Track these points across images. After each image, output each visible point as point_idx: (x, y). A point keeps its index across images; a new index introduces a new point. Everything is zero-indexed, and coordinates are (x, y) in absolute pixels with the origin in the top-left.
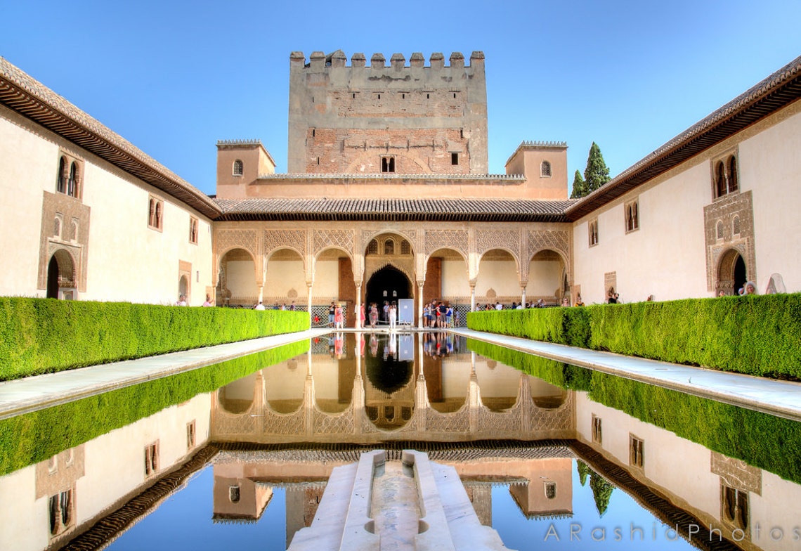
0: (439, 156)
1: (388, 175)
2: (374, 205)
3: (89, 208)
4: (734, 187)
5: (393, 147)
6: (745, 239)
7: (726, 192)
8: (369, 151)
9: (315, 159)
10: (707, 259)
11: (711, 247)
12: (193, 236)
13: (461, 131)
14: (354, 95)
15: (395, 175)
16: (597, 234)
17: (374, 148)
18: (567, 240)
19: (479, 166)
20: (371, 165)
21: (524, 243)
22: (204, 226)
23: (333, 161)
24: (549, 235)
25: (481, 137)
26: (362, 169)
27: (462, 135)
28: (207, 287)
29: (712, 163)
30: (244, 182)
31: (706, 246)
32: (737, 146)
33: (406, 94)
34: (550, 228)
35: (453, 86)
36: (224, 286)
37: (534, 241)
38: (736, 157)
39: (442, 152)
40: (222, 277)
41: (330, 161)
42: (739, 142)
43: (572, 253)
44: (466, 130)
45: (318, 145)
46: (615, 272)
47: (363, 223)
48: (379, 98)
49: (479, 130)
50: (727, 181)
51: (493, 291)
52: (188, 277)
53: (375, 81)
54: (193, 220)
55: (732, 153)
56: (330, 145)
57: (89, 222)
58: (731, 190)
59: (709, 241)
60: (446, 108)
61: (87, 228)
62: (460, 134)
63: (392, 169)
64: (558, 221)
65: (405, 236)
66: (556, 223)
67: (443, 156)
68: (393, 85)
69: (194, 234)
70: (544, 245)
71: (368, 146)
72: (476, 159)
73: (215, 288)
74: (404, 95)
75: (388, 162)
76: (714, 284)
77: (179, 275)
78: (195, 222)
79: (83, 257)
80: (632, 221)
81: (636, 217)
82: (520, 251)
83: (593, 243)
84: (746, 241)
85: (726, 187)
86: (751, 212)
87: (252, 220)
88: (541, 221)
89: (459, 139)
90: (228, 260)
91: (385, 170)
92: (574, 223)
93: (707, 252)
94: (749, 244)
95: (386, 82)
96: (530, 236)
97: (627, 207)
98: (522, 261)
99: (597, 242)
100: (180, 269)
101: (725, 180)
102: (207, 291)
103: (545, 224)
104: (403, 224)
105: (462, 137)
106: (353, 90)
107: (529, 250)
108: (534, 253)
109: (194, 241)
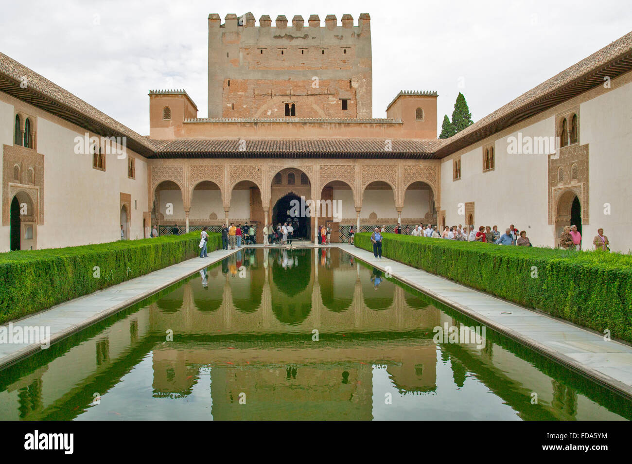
0: (331, 103)
1: (290, 119)
2: (278, 145)
3: (43, 156)
4: (574, 140)
5: (294, 95)
6: (581, 184)
7: (567, 143)
8: (275, 98)
9: (230, 105)
10: (549, 197)
11: (553, 188)
12: (131, 173)
13: (350, 82)
14: (262, 51)
15: (296, 119)
16: (460, 170)
17: (279, 96)
18: (435, 173)
19: (365, 110)
20: (276, 110)
21: (400, 176)
22: (140, 164)
23: (245, 107)
24: (421, 170)
25: (366, 86)
26: (269, 113)
27: (351, 84)
28: (144, 213)
29: (556, 119)
30: (172, 126)
31: (549, 187)
32: (579, 106)
33: (304, 50)
34: (422, 164)
35: (343, 43)
36: (158, 210)
37: (409, 174)
38: (577, 115)
39: (334, 99)
40: (156, 203)
41: (243, 107)
42: (581, 103)
43: (439, 183)
44: (354, 81)
45: (232, 94)
46: (474, 203)
47: (269, 160)
48: (283, 53)
49: (365, 80)
50: (569, 135)
51: (375, 214)
52: (128, 205)
53: (279, 39)
54: (131, 159)
55: (574, 111)
56: (243, 93)
57: (43, 167)
58: (572, 142)
59: (552, 183)
60: (338, 61)
61: (42, 173)
62: (349, 84)
63: (293, 114)
64: (428, 158)
65: (304, 170)
66: (427, 160)
67: (335, 102)
68: (294, 42)
69: (131, 170)
70: (416, 178)
71: (273, 94)
72: (362, 104)
73: (150, 213)
74: (303, 51)
75: (290, 107)
76: (554, 218)
77: (121, 205)
78: (132, 160)
79: (40, 197)
80: (489, 162)
81: (492, 158)
82: (397, 183)
83: (457, 177)
84: (582, 185)
85: (567, 139)
86: (588, 163)
87: (180, 158)
88: (415, 158)
89: (348, 88)
90: (161, 190)
91: (287, 114)
92: (442, 159)
93: (549, 192)
94: (584, 188)
95: (289, 40)
96: (406, 170)
97: (485, 149)
98: (398, 191)
99: (460, 176)
100: (121, 200)
101: (567, 133)
102: (144, 216)
103: (417, 160)
104: (302, 161)
105: (351, 87)
106: (261, 47)
107: (404, 181)
108: (408, 184)
109: (132, 176)
